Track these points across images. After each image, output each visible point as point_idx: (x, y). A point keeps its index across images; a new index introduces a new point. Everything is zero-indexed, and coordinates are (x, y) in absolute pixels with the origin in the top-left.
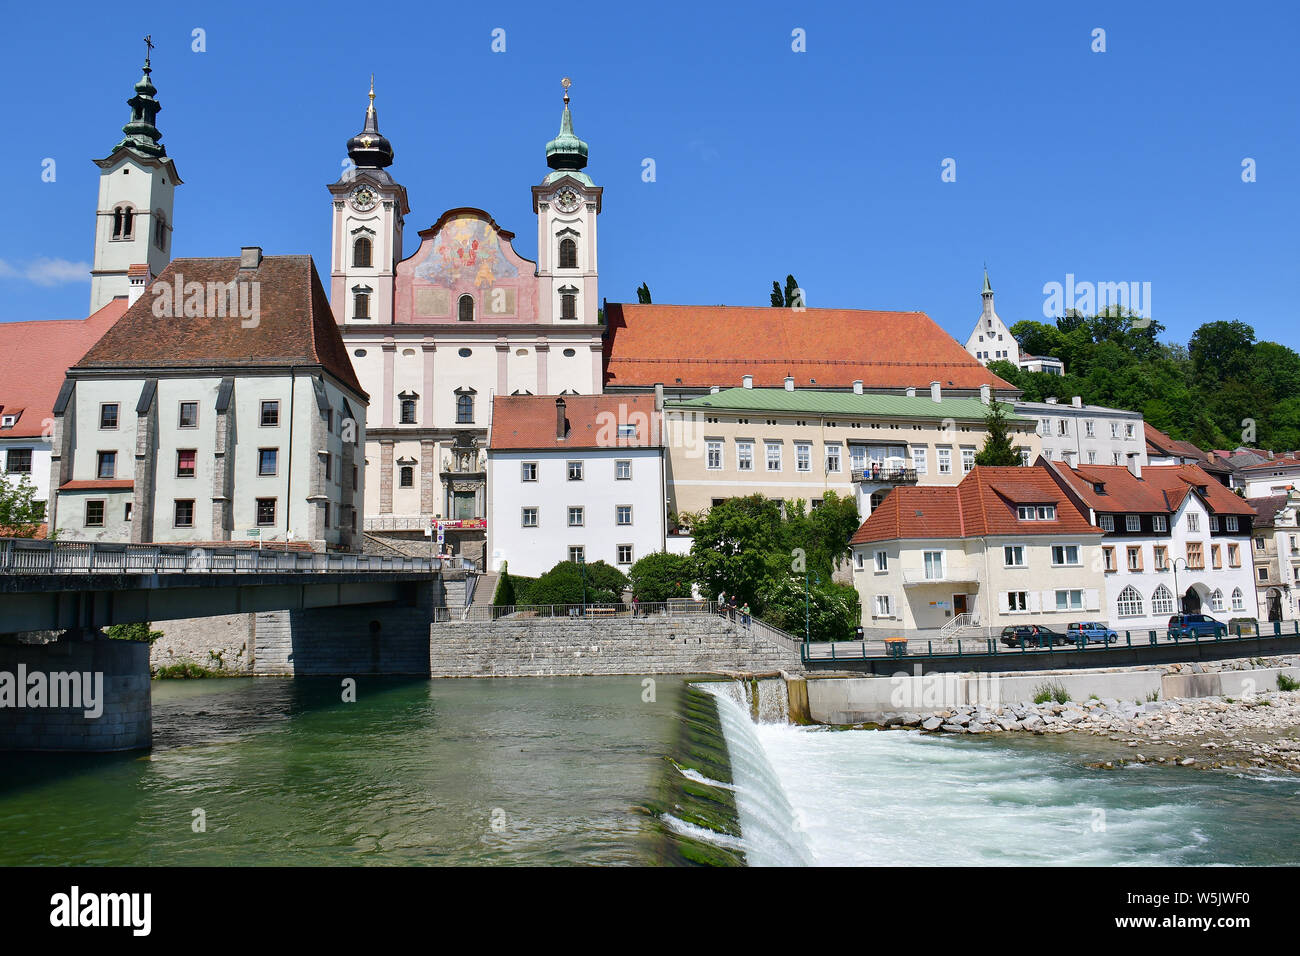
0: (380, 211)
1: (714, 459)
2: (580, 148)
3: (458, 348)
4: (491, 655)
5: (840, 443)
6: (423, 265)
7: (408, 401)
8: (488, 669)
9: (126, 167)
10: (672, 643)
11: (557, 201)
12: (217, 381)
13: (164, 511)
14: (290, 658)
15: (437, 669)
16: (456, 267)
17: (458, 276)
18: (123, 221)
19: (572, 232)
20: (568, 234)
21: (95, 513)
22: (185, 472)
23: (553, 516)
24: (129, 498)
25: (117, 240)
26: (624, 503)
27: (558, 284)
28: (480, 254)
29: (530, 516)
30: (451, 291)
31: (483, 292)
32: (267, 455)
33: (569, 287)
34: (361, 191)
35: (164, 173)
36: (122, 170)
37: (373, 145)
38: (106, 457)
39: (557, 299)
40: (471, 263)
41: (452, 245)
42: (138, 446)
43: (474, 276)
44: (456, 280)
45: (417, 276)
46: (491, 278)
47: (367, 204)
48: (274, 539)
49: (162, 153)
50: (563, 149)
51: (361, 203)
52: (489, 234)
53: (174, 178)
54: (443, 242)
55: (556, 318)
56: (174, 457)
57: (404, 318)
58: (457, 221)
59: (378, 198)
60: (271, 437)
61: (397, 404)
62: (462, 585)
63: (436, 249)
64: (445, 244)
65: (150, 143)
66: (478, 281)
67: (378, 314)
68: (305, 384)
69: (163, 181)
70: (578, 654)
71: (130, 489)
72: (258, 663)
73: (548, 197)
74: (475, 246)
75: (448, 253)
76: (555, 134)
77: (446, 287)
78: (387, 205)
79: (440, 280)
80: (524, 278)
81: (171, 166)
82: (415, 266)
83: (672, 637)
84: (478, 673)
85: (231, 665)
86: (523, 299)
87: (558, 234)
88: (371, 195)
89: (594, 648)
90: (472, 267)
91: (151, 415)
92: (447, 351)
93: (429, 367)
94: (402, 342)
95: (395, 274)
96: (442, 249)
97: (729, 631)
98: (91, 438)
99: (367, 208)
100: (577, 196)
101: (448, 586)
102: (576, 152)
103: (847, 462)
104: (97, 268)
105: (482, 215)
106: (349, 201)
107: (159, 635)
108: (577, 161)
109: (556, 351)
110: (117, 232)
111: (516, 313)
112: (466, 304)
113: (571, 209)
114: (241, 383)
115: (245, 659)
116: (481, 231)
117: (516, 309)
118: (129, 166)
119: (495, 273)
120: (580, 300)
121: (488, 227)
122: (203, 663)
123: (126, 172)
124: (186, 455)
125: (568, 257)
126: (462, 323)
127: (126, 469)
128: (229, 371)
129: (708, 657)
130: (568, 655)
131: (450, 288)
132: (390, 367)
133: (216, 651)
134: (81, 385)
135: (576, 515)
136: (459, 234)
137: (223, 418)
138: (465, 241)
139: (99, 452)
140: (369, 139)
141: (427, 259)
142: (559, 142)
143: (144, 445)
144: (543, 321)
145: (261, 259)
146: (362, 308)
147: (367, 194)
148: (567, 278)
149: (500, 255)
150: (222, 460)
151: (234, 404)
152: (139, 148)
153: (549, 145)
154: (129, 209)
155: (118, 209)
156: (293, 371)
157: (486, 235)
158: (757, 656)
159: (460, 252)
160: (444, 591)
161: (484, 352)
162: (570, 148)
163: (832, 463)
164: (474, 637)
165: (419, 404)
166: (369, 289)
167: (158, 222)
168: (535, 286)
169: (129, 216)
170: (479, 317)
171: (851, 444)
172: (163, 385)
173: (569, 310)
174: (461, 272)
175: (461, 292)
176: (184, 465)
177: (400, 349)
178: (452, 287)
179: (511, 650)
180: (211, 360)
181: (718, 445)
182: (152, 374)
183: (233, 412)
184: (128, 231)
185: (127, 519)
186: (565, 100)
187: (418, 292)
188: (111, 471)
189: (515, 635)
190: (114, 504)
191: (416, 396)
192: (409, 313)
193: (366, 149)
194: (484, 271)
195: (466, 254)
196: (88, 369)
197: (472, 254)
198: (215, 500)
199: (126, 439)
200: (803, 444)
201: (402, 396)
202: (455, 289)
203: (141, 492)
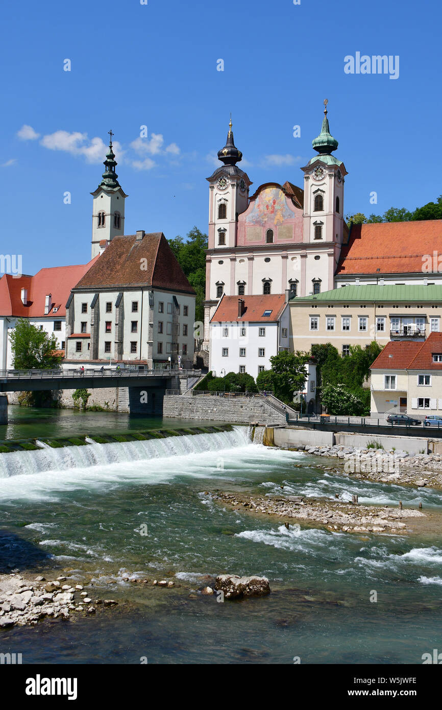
0: (230, 189)
1: (314, 325)
2: (328, 142)
3: (264, 258)
4: (182, 410)
5: (386, 316)
6: (250, 215)
7: (241, 286)
8: (180, 415)
9: (101, 195)
10: (241, 409)
11: (314, 174)
12: (117, 294)
13: (102, 346)
14: (129, 406)
15: (166, 413)
16: (265, 215)
17: (266, 219)
18: (101, 218)
19: (321, 191)
20: (319, 192)
21: (79, 347)
22: (108, 330)
23: (234, 352)
24: (89, 341)
25: (99, 227)
26: (262, 347)
27: (313, 220)
28: (277, 207)
29: (225, 351)
30: (262, 228)
31: (278, 227)
32: (134, 324)
33: (319, 222)
34: (221, 180)
35: (119, 195)
36: (100, 196)
37: (228, 153)
38: (84, 324)
39: (313, 228)
40: (272, 212)
41: (263, 203)
42: (92, 321)
43: (273, 219)
44: (265, 222)
45: (247, 221)
46: (282, 220)
47: (224, 186)
48: (136, 358)
49: (117, 185)
50: (319, 143)
51: (221, 186)
52: (281, 195)
53: (124, 195)
54: (259, 202)
55: (313, 240)
56: (104, 324)
57: (241, 243)
58: (266, 190)
59: (229, 182)
60: (136, 316)
61: (237, 287)
62: (186, 381)
63: (256, 206)
64: (260, 203)
65: (111, 182)
66: (275, 222)
67: (229, 243)
68: (146, 293)
69: (118, 198)
70: (210, 411)
71: (89, 338)
72: (119, 407)
73: (309, 173)
74: (274, 203)
75: (262, 208)
76: (318, 135)
77: (260, 225)
78: (233, 185)
79: (258, 222)
80: (298, 218)
81: (121, 191)
82: (246, 216)
83: (242, 407)
84: (177, 416)
85: (111, 407)
86: (297, 229)
87: (314, 193)
88: (226, 181)
89: (215, 409)
90: (273, 214)
91: (97, 308)
92: (259, 259)
93: (251, 268)
94: (239, 256)
95: (237, 220)
96: (259, 206)
97: (262, 406)
98: (79, 317)
99: (224, 188)
100: (324, 170)
101: (181, 381)
102: (326, 144)
103: (388, 325)
104: (93, 241)
105: (277, 185)
106: (216, 185)
107: (90, 395)
108: (328, 148)
109: (311, 257)
110: (99, 224)
111: (293, 237)
112: (270, 234)
113: (321, 178)
114: (125, 294)
115: (115, 405)
116: (277, 194)
117: (293, 235)
118: (103, 194)
119: (284, 216)
120: (324, 228)
121: (281, 192)
122: (102, 406)
123: (102, 197)
124: (108, 324)
125: (319, 205)
126: (268, 244)
127: (89, 330)
128: (121, 290)
129: (253, 416)
130: (206, 411)
131: (262, 226)
132: (233, 269)
133: (107, 401)
134: (76, 296)
135: (243, 351)
136: (267, 197)
137: (118, 309)
138: (269, 201)
139: (82, 323)
140: (226, 150)
141: (252, 212)
142: (318, 139)
143: (93, 320)
144: (305, 241)
145: (144, 235)
146: (222, 240)
147: (224, 181)
148: (319, 217)
149: (287, 207)
150: (117, 326)
151: (123, 303)
152: (107, 185)
153: (313, 142)
154: (103, 213)
155: (100, 214)
156: (142, 289)
157: (280, 196)
158: (271, 418)
159: (267, 206)
160: (180, 383)
161: (276, 259)
162: (323, 142)
163: (380, 327)
164: (177, 402)
165: (246, 287)
166: (225, 230)
167: (115, 217)
168: (302, 222)
169: (103, 217)
170: (277, 240)
171: (391, 317)
172: (102, 295)
173: (318, 235)
174: (267, 217)
175: (267, 228)
176: (108, 328)
177: (238, 260)
178: (263, 226)
179: (188, 408)
180: (116, 285)
181: (316, 319)
182: (98, 291)
183: (123, 306)
184: (103, 224)
185: (88, 349)
186: (325, 112)
187: (248, 229)
188: (86, 330)
189: (190, 402)
190: (84, 343)
191: (245, 283)
192: (243, 240)
193: (225, 156)
194: (279, 216)
195: (270, 207)
196: (78, 290)
197: (273, 207)
198: (115, 342)
199: (88, 317)
200: (363, 317)
201: (239, 283)
202: (265, 227)
203: (93, 339)
